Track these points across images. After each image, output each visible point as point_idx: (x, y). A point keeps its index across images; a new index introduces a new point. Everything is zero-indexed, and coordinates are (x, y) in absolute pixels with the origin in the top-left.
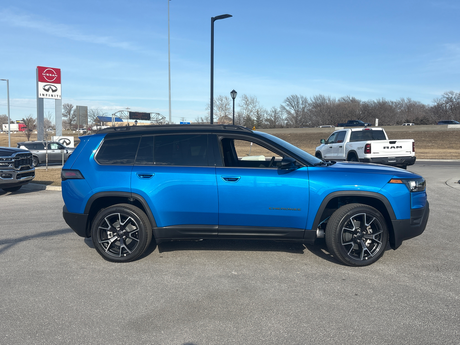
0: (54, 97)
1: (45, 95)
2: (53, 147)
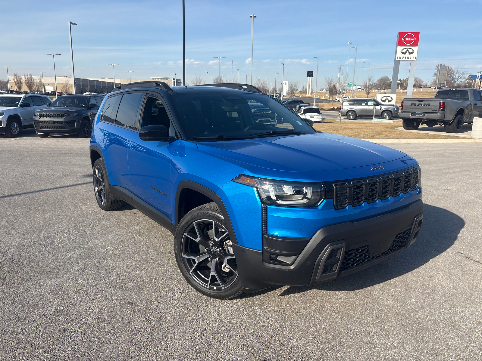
0: (410, 59)
1: (402, 58)
2: (369, 103)
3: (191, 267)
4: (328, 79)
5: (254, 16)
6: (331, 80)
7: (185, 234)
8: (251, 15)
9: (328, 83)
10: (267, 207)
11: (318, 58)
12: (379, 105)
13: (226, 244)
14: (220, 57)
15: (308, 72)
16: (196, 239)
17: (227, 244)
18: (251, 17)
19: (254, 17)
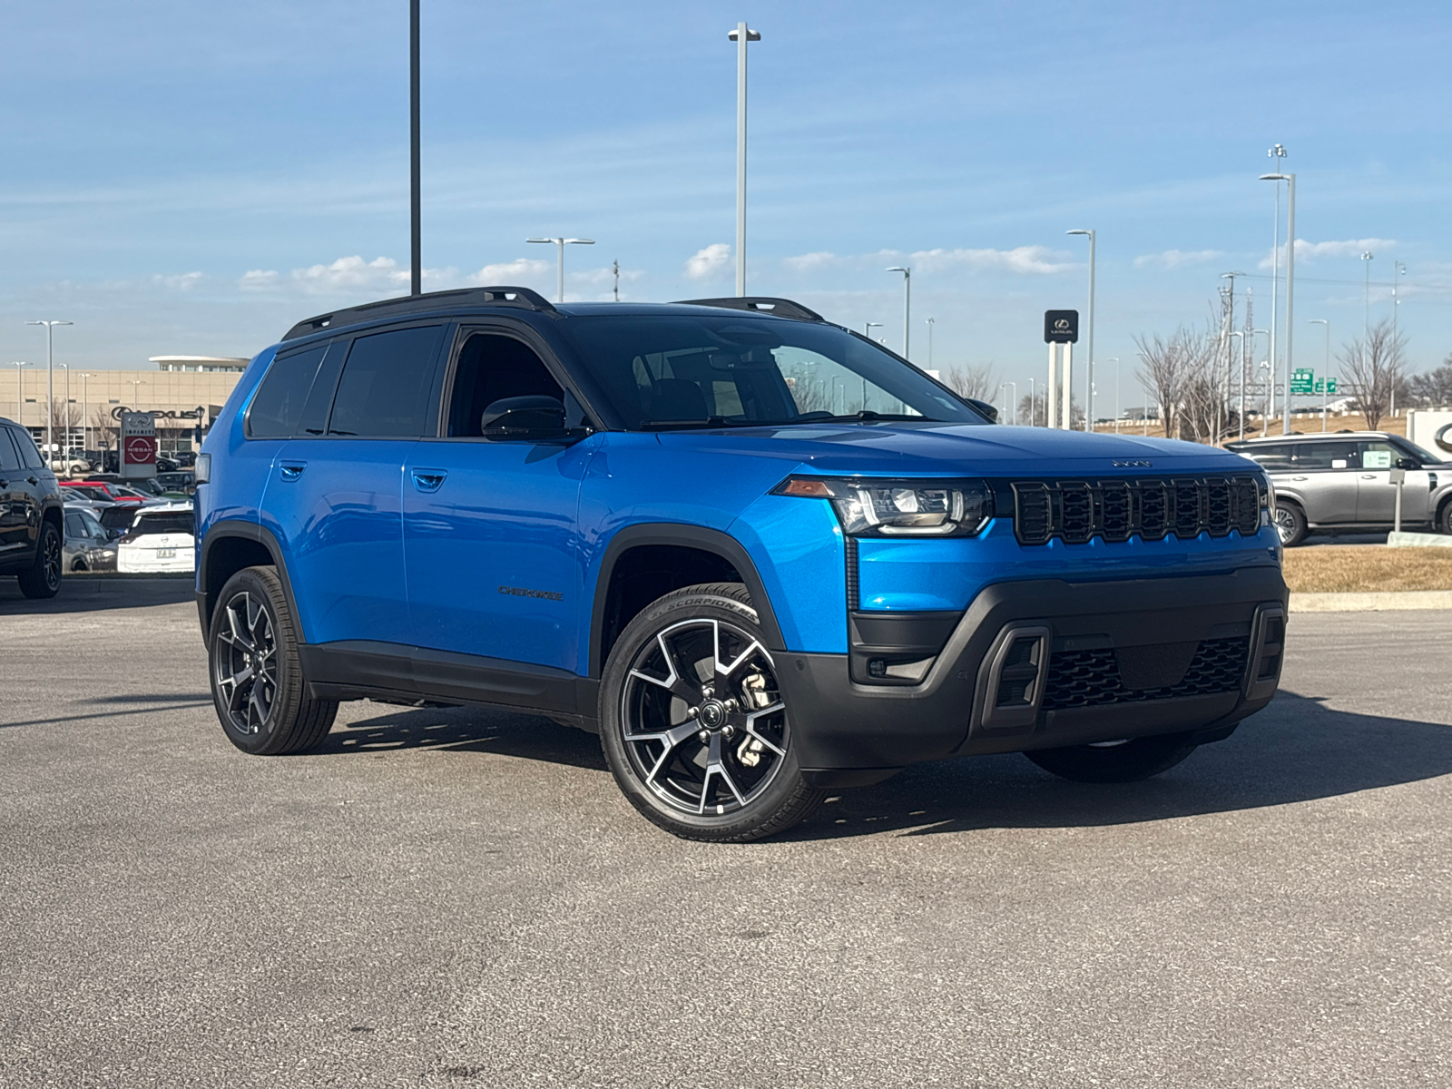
2: (1370, 459)
3: (650, 767)
4: (1151, 344)
5: (748, 34)
6: (1173, 349)
7: (634, 672)
8: (736, 28)
9: (1157, 368)
10: (857, 543)
11: (1093, 238)
12: (1420, 468)
13: (749, 684)
14: (561, 240)
15: (1052, 317)
16: (664, 679)
17: (753, 685)
18: (734, 38)
19: (750, 37)
